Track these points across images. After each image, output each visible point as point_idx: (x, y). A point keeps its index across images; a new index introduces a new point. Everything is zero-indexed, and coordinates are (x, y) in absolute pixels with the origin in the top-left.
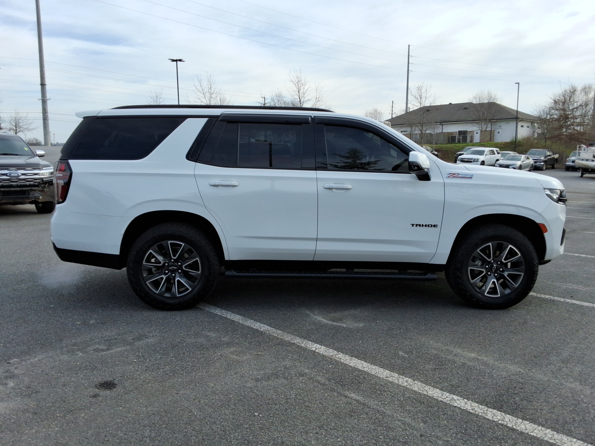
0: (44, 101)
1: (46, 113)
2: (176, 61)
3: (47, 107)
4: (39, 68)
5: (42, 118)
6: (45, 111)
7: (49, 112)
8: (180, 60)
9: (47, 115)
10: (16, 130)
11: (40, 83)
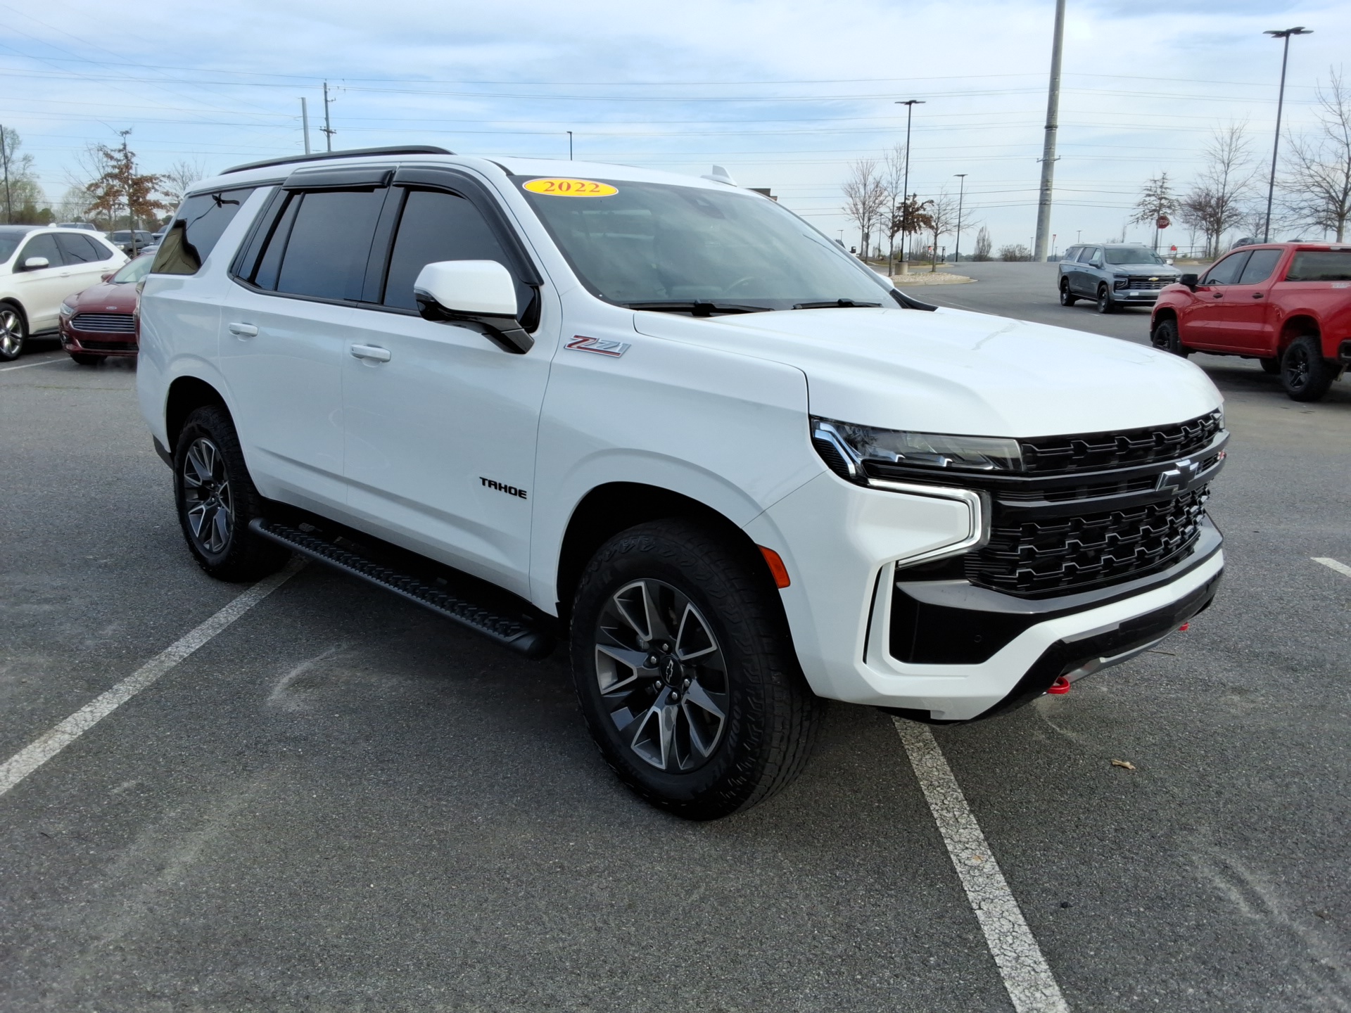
0: (1048, 164)
1: (1047, 190)
2: (1286, 34)
3: (1052, 176)
4: (1048, 90)
5: (1038, 202)
6: (1047, 186)
7: (1054, 187)
8: (1298, 31)
9: (1051, 194)
10: (937, 229)
11: (1045, 124)
